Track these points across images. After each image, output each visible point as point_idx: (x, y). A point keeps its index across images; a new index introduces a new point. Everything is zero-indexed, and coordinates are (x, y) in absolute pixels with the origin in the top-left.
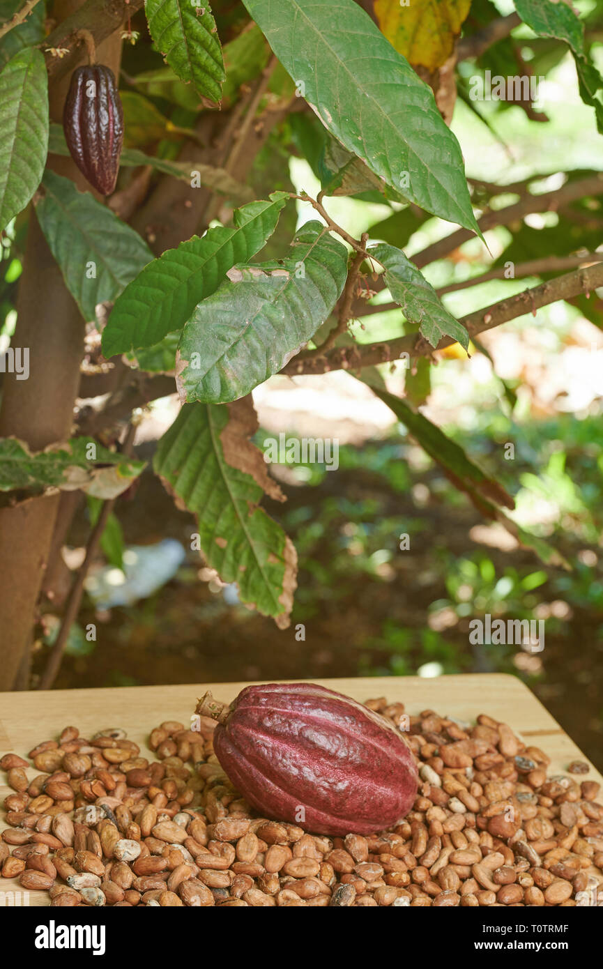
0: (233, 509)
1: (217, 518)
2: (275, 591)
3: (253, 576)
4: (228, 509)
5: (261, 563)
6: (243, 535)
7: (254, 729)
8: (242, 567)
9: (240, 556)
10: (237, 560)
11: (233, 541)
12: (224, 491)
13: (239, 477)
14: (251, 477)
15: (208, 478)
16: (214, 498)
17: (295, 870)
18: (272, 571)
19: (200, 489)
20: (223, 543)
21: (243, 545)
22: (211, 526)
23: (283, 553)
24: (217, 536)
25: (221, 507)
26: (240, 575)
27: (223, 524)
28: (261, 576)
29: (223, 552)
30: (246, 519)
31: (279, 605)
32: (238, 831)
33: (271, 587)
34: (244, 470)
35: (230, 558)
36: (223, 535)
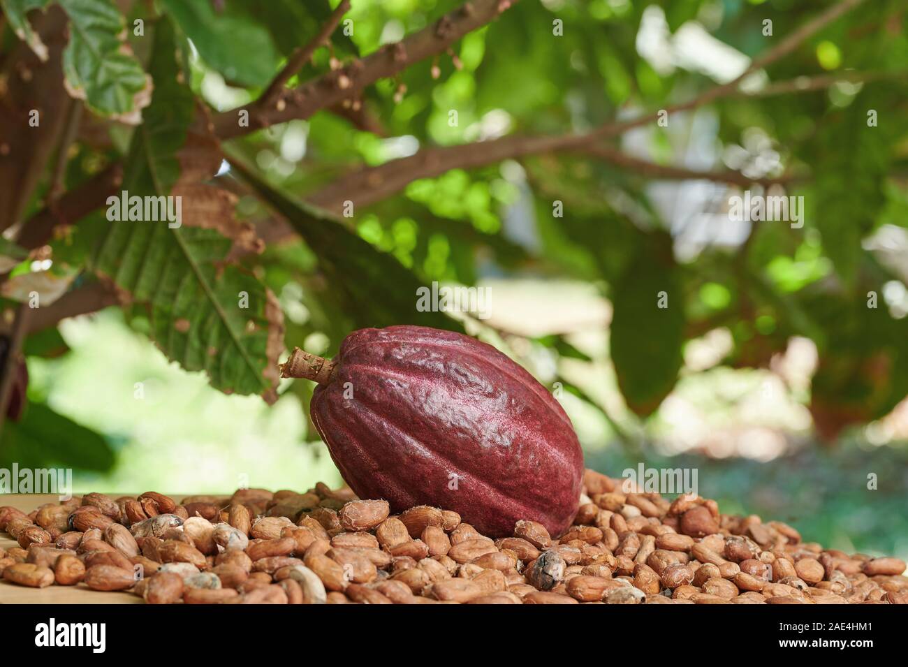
0: (196, 279)
1: (173, 296)
2: (256, 364)
3: (226, 356)
4: (187, 280)
5: (237, 334)
6: (211, 306)
7: (380, 365)
8: (212, 349)
9: (208, 335)
10: (204, 343)
11: (197, 319)
12: (183, 260)
13: (200, 235)
14: (215, 231)
15: (159, 255)
16: (169, 274)
17: (466, 553)
18: (251, 340)
19: (149, 271)
20: (184, 325)
21: (211, 320)
22: (167, 308)
23: (265, 312)
24: (176, 319)
25: (178, 283)
26: (210, 361)
27: (182, 301)
28: (237, 350)
29: (184, 337)
30: (213, 283)
31: (264, 382)
32: (375, 513)
33: (252, 361)
34: (205, 224)
35: (195, 342)
36: (184, 315)
